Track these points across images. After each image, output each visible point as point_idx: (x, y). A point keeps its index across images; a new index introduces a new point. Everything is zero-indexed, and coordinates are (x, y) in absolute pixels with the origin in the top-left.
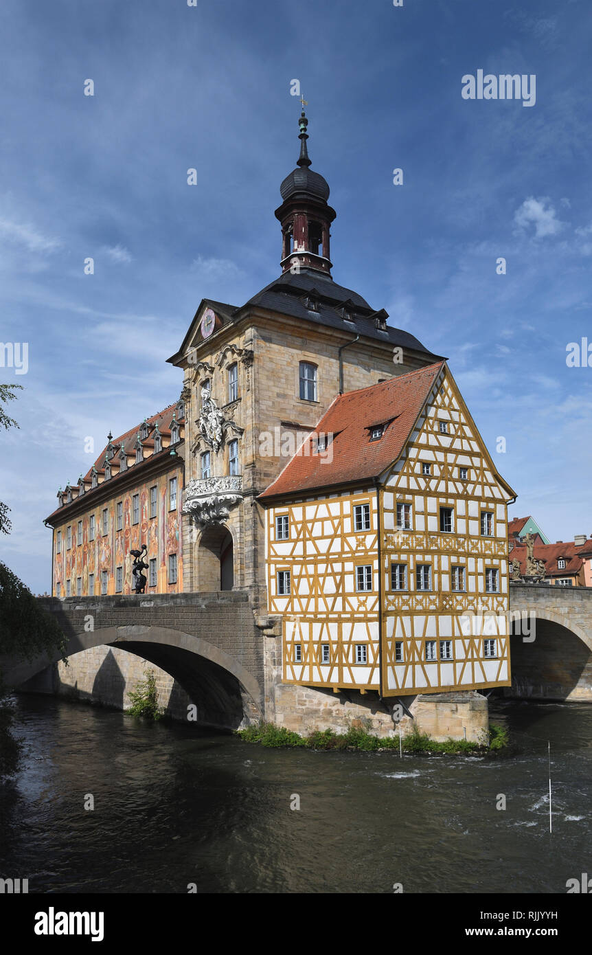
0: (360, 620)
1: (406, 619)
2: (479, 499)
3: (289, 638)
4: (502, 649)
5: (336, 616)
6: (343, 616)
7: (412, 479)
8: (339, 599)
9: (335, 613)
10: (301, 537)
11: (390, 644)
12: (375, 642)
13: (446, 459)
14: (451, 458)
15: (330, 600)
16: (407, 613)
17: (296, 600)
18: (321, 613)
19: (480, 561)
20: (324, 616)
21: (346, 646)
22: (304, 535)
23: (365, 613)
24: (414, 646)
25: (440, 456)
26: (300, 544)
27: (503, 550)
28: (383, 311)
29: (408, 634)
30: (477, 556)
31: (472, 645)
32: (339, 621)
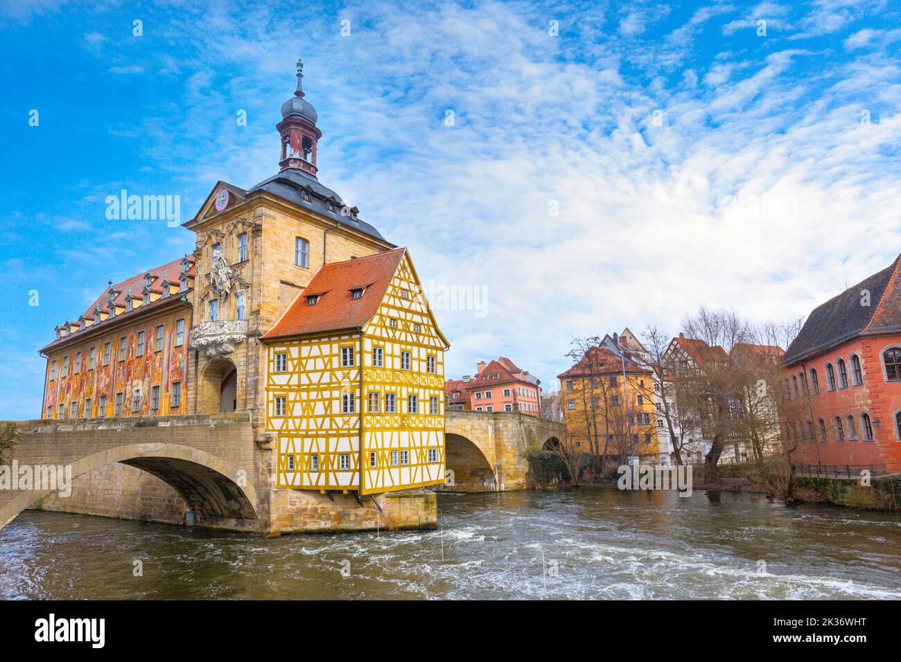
0: (343, 435)
1: (379, 434)
2: (426, 347)
3: (283, 450)
4: (441, 455)
5: (324, 432)
6: (330, 432)
7: (384, 330)
8: (327, 420)
9: (324, 430)
10: (297, 370)
11: (367, 453)
12: (355, 452)
13: (406, 317)
14: (409, 316)
15: (319, 420)
16: (379, 429)
17: (290, 421)
18: (312, 430)
19: (427, 391)
20: (314, 433)
21: (332, 456)
22: (299, 369)
23: (349, 429)
24: (383, 455)
25: (402, 314)
26: (295, 377)
27: (441, 384)
28: (355, 208)
29: (380, 446)
30: (425, 388)
31: (422, 453)
32: (327, 436)
